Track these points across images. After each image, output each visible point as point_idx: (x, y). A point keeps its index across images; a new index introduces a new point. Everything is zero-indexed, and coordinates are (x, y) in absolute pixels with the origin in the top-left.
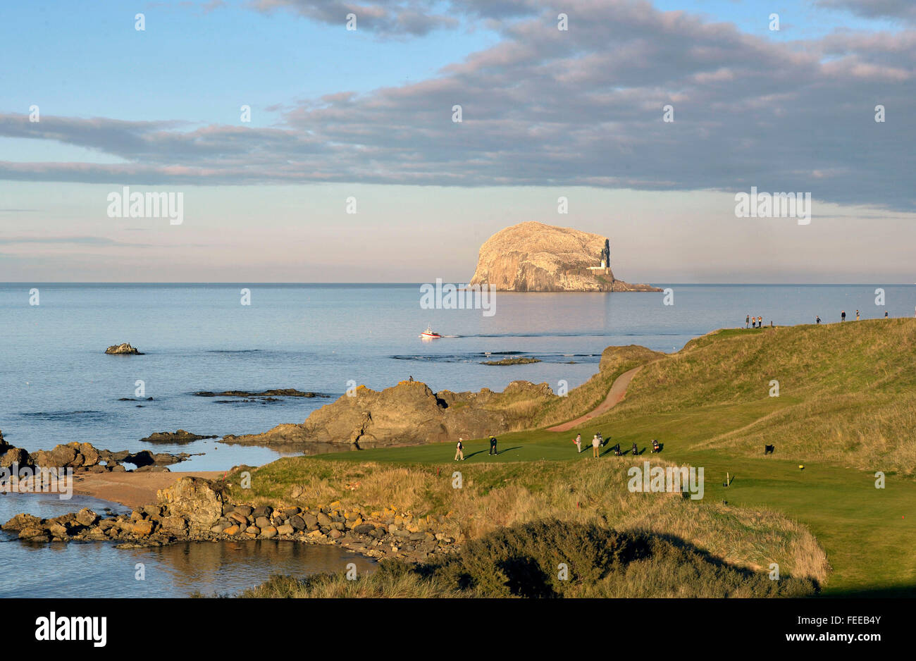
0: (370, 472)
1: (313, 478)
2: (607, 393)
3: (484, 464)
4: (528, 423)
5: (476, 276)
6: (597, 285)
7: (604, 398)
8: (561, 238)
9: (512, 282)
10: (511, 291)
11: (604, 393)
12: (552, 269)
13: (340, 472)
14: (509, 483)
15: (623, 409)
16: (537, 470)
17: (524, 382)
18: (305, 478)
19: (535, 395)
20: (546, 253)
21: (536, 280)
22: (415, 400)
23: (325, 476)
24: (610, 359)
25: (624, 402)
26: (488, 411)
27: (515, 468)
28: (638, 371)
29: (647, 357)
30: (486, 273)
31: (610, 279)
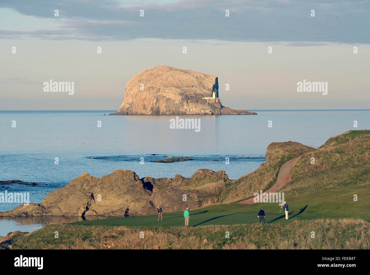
0: (122, 233)
1: (77, 239)
2: (277, 176)
3: (213, 226)
4: (216, 200)
5: (123, 104)
6: (210, 110)
7: (275, 180)
8: (184, 77)
9: (149, 108)
10: (149, 115)
11: (274, 176)
12: (178, 99)
13: (99, 234)
14: (238, 240)
15: (293, 187)
16: (258, 230)
17: (207, 170)
18: (70, 239)
19: (216, 180)
20: (173, 88)
21: (166, 107)
22: (127, 184)
23: (86, 238)
24: (273, 152)
25: (292, 183)
26: (185, 191)
27: (238, 229)
28: (298, 160)
29: (302, 150)
30: (131, 102)
31: (220, 106)
